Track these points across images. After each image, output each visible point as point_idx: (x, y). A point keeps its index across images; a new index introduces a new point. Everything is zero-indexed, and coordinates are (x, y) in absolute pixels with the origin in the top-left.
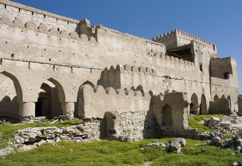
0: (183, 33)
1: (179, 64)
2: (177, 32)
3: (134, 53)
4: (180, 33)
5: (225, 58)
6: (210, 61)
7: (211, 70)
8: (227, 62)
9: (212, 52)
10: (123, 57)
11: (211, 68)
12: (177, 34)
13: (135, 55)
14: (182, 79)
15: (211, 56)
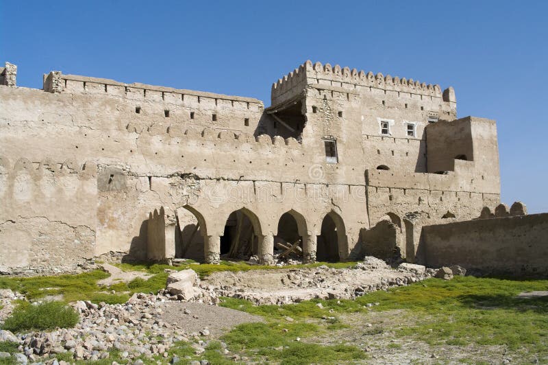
0: (330, 69)
1: (233, 145)
2: (309, 67)
3: (78, 129)
4: (319, 68)
5: (459, 120)
6: (426, 128)
7: (426, 151)
8: (462, 129)
9: (436, 108)
10: (40, 138)
11: (426, 146)
12: (307, 73)
13: (81, 133)
14: (242, 179)
15: (431, 117)
